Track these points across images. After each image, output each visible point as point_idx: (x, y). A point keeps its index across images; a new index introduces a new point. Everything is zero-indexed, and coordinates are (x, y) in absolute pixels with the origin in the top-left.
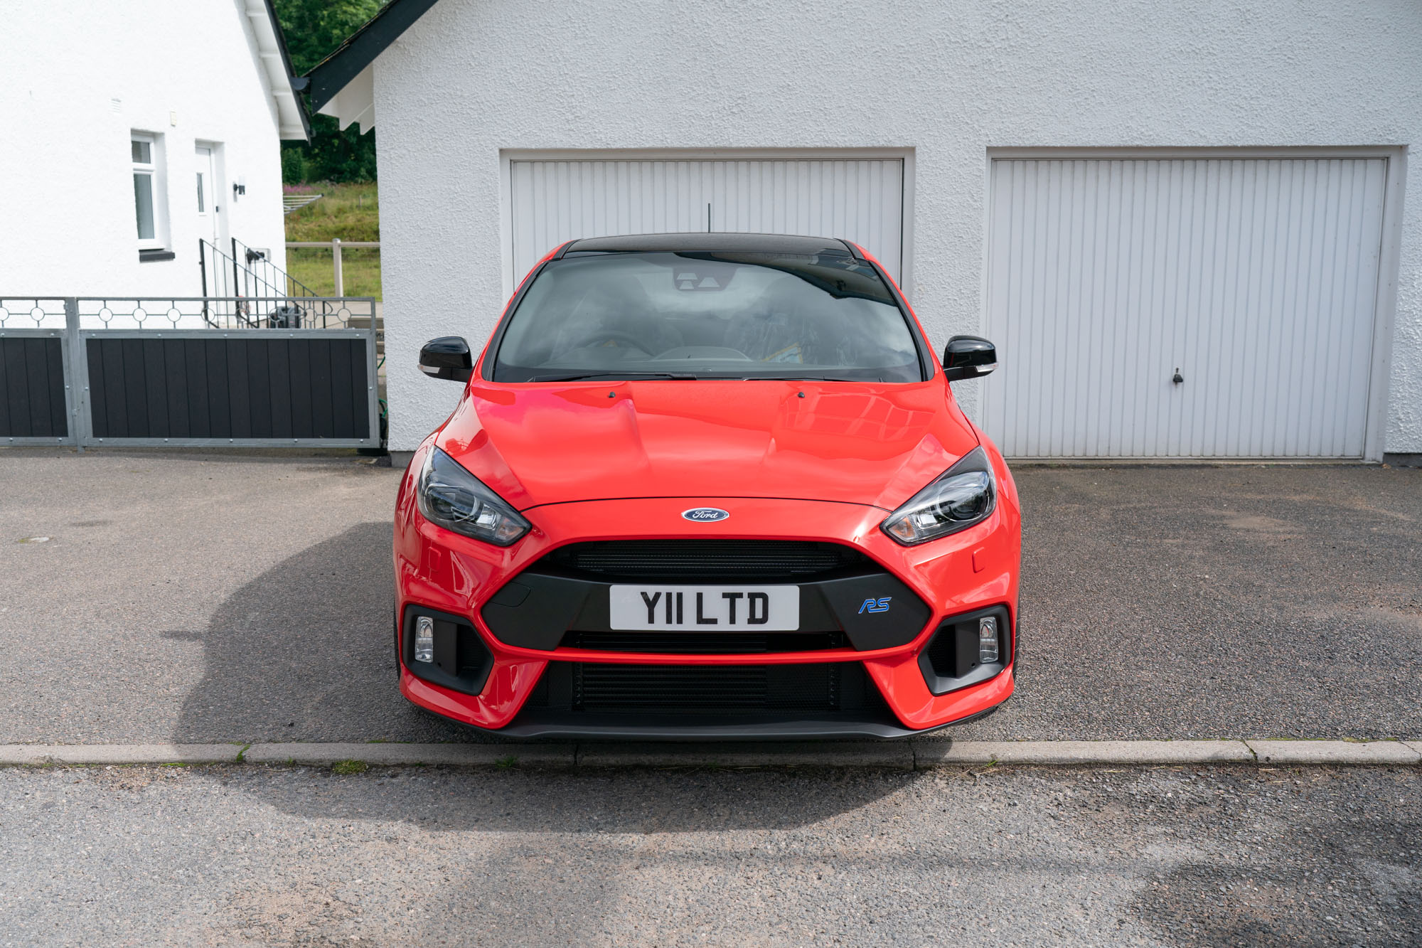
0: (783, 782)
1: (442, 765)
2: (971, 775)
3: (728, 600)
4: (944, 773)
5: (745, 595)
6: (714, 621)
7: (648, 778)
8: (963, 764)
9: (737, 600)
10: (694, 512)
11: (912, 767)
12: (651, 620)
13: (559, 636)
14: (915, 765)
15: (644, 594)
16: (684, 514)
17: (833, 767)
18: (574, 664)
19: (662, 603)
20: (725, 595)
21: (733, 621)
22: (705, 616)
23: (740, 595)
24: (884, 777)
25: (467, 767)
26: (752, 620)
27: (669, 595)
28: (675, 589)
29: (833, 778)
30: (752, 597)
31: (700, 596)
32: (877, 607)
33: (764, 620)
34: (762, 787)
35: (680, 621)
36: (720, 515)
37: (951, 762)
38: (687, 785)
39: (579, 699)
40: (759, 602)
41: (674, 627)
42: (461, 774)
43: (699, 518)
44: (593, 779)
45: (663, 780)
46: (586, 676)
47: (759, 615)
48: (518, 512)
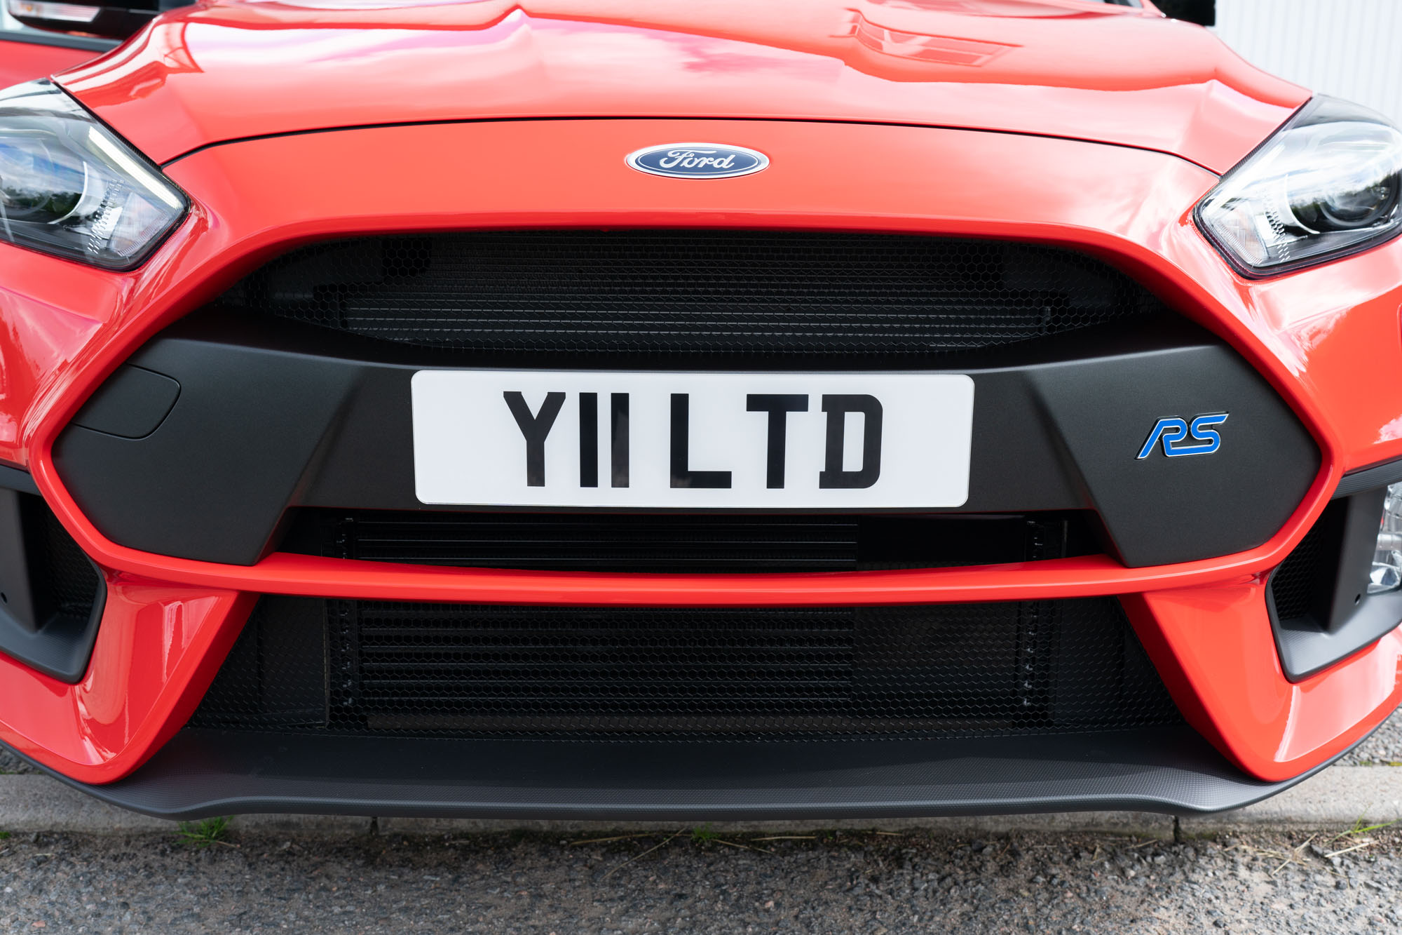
0: (875, 880)
1: (51, 833)
2: (1316, 855)
3: (763, 417)
4: (1250, 850)
5: (815, 403)
6: (721, 480)
7: (548, 868)
8: (1289, 827)
9: (790, 416)
10: (663, 154)
11: (1169, 835)
12: (536, 475)
13: (267, 520)
14: (1177, 830)
15: (515, 401)
16: (632, 159)
17: (986, 836)
18: (335, 605)
19: (566, 427)
20: (755, 403)
21: (776, 478)
22: (696, 463)
23: (799, 403)
24: (1112, 859)
25: (110, 838)
26: (833, 476)
27: (588, 402)
28: (605, 383)
29: (991, 867)
30: (836, 406)
31: (680, 405)
32: (1190, 439)
33: (868, 476)
34: (825, 895)
35: (621, 476)
36: (741, 162)
37: (1260, 822)
38: (642, 890)
39: (347, 693)
40: (854, 423)
41: (605, 496)
42: (87, 860)
43: (678, 168)
44: (409, 875)
45: (580, 873)
46: (368, 630)
47: (853, 460)
48: (156, 169)
